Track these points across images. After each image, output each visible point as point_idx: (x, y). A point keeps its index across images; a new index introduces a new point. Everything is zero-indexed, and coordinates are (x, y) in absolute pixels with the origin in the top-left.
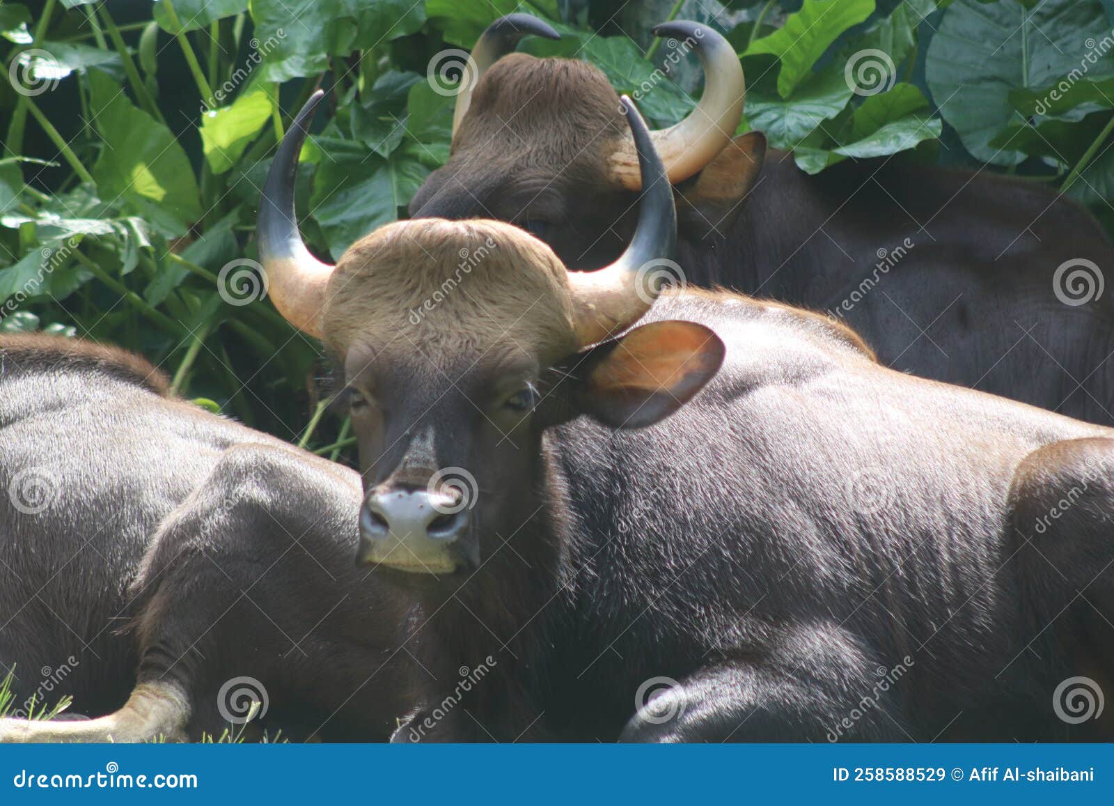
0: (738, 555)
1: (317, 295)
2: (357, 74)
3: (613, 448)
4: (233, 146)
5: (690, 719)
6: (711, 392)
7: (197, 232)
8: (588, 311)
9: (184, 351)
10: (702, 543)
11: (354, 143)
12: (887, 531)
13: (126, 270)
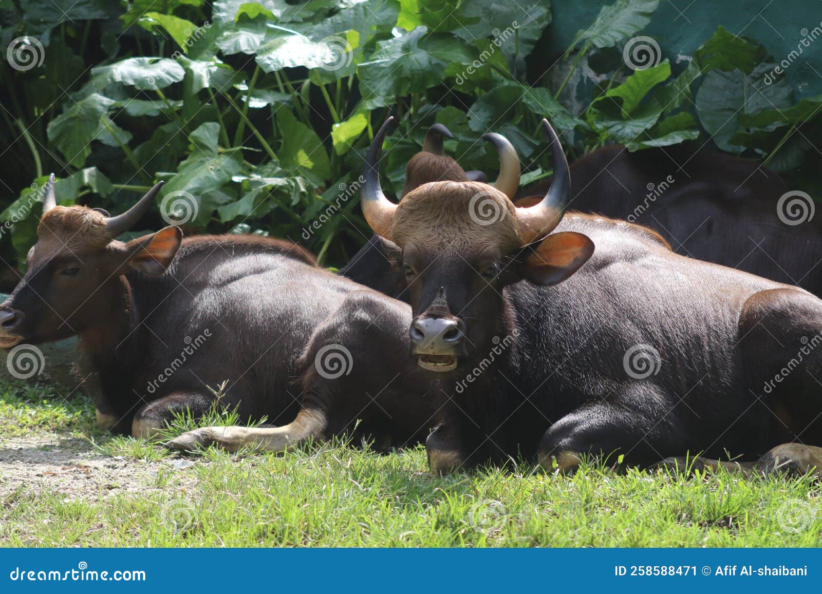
0: (602, 348)
1: (389, 218)
2: (410, 106)
3: (539, 294)
4: (348, 140)
5: (577, 430)
6: (588, 266)
7: (329, 184)
8: (526, 227)
9: (323, 244)
10: (583, 342)
11: (409, 140)
12: (677, 335)
13: (294, 203)
